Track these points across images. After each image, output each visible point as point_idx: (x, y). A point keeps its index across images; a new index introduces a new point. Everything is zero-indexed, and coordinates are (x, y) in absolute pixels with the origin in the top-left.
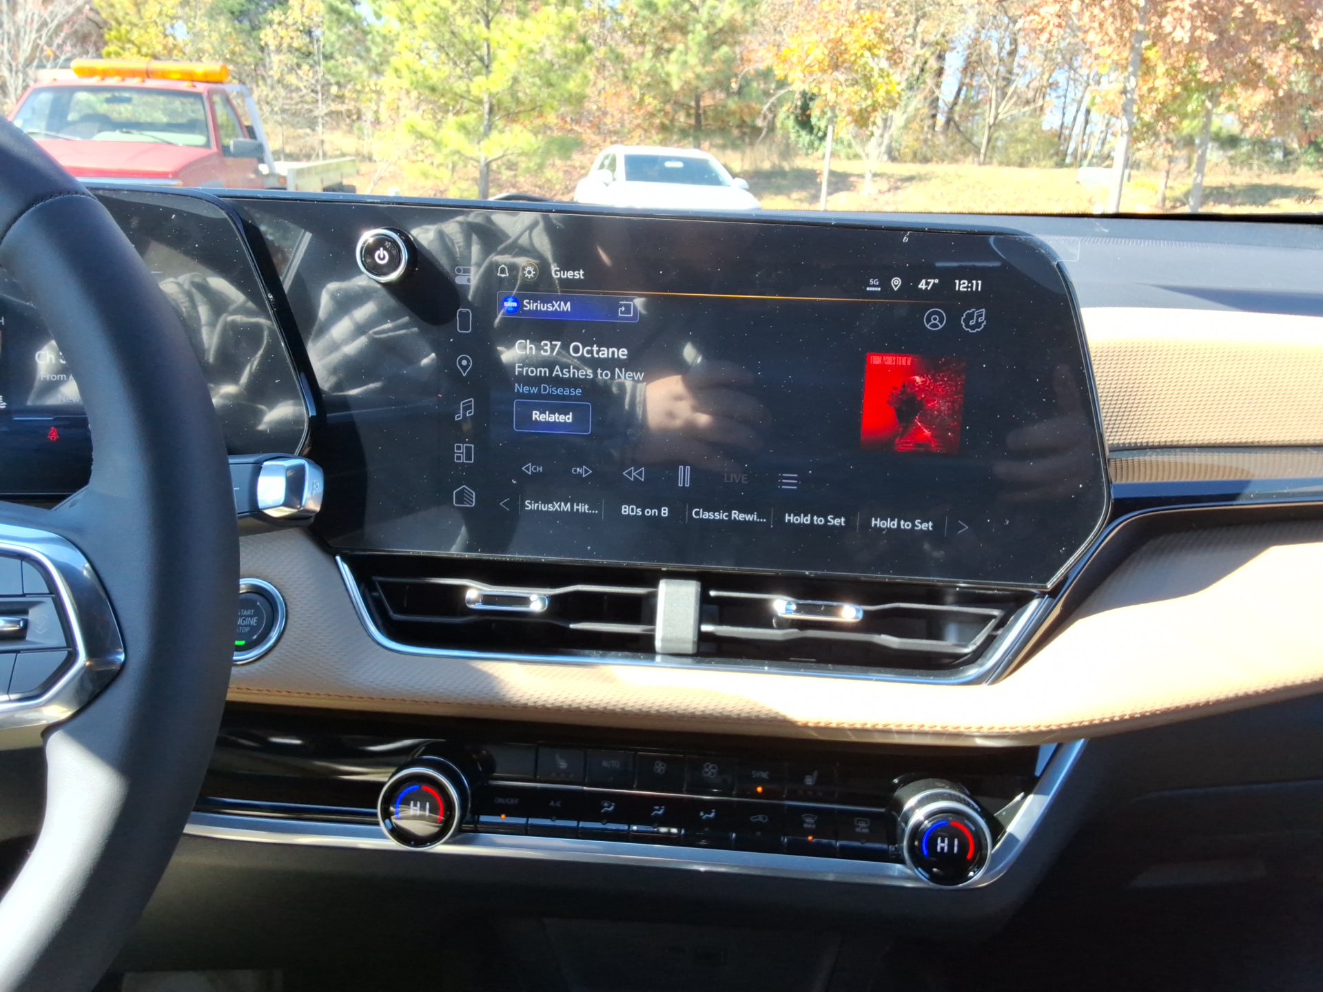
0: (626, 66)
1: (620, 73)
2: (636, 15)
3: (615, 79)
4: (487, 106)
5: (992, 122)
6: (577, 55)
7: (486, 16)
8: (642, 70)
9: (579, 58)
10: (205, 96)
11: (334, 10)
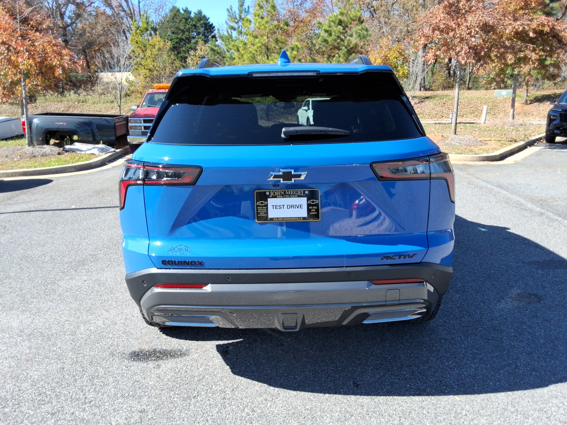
2: (320, 44)
5: (470, 71)
7: (267, 55)
11: (212, 50)
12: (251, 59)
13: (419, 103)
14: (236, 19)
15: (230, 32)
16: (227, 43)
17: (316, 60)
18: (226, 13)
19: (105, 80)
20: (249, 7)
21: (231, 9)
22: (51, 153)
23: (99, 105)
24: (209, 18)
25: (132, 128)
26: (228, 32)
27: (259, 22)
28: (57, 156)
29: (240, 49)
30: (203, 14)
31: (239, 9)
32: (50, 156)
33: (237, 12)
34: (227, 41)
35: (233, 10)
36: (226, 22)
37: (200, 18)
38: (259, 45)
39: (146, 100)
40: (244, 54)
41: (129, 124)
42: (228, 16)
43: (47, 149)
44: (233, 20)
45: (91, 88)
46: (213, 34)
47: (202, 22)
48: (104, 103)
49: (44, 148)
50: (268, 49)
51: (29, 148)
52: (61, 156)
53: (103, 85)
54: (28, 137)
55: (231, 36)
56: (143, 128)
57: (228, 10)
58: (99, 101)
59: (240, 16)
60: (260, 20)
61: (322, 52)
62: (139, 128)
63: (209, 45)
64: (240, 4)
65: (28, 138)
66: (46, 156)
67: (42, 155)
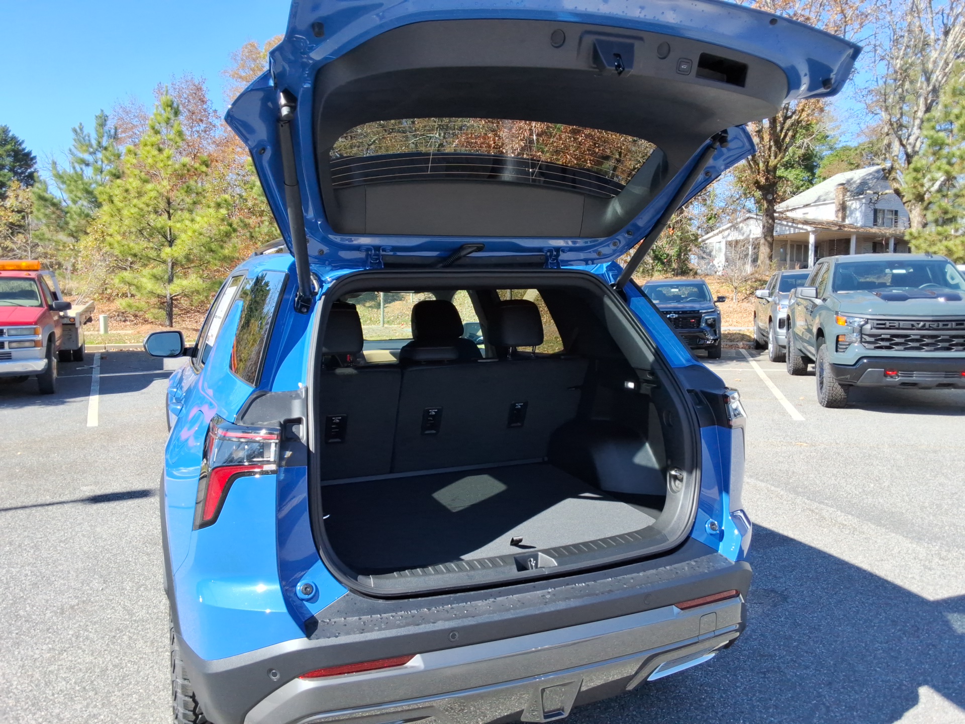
0: (251, 230)
1: (248, 234)
2: (256, 199)
3: (244, 237)
4: (170, 264)
6: (226, 233)
7: (168, 212)
8: (263, 232)
9: (228, 235)
10: (36, 279)
11: (41, 198)
12: (138, 217)
14: (91, 146)
15: (78, 169)
16: (72, 187)
17: (249, 224)
18: (72, 135)
20: (116, 129)
21: (81, 129)
24: (23, 142)
26: (74, 168)
27: (154, 156)
29: (116, 200)
30: (10, 134)
31: (97, 131)
33: (94, 135)
34: (73, 183)
35: (86, 132)
36: (70, 150)
37: (5, 140)
38: (153, 194)
40: (123, 208)
42: (75, 140)
44: (84, 148)
46: (32, 170)
47: (9, 147)
50: (169, 203)
55: (81, 177)
57: (75, 131)
59: (99, 143)
60: (156, 152)
61: (259, 211)
63: (35, 189)
64: (100, 121)
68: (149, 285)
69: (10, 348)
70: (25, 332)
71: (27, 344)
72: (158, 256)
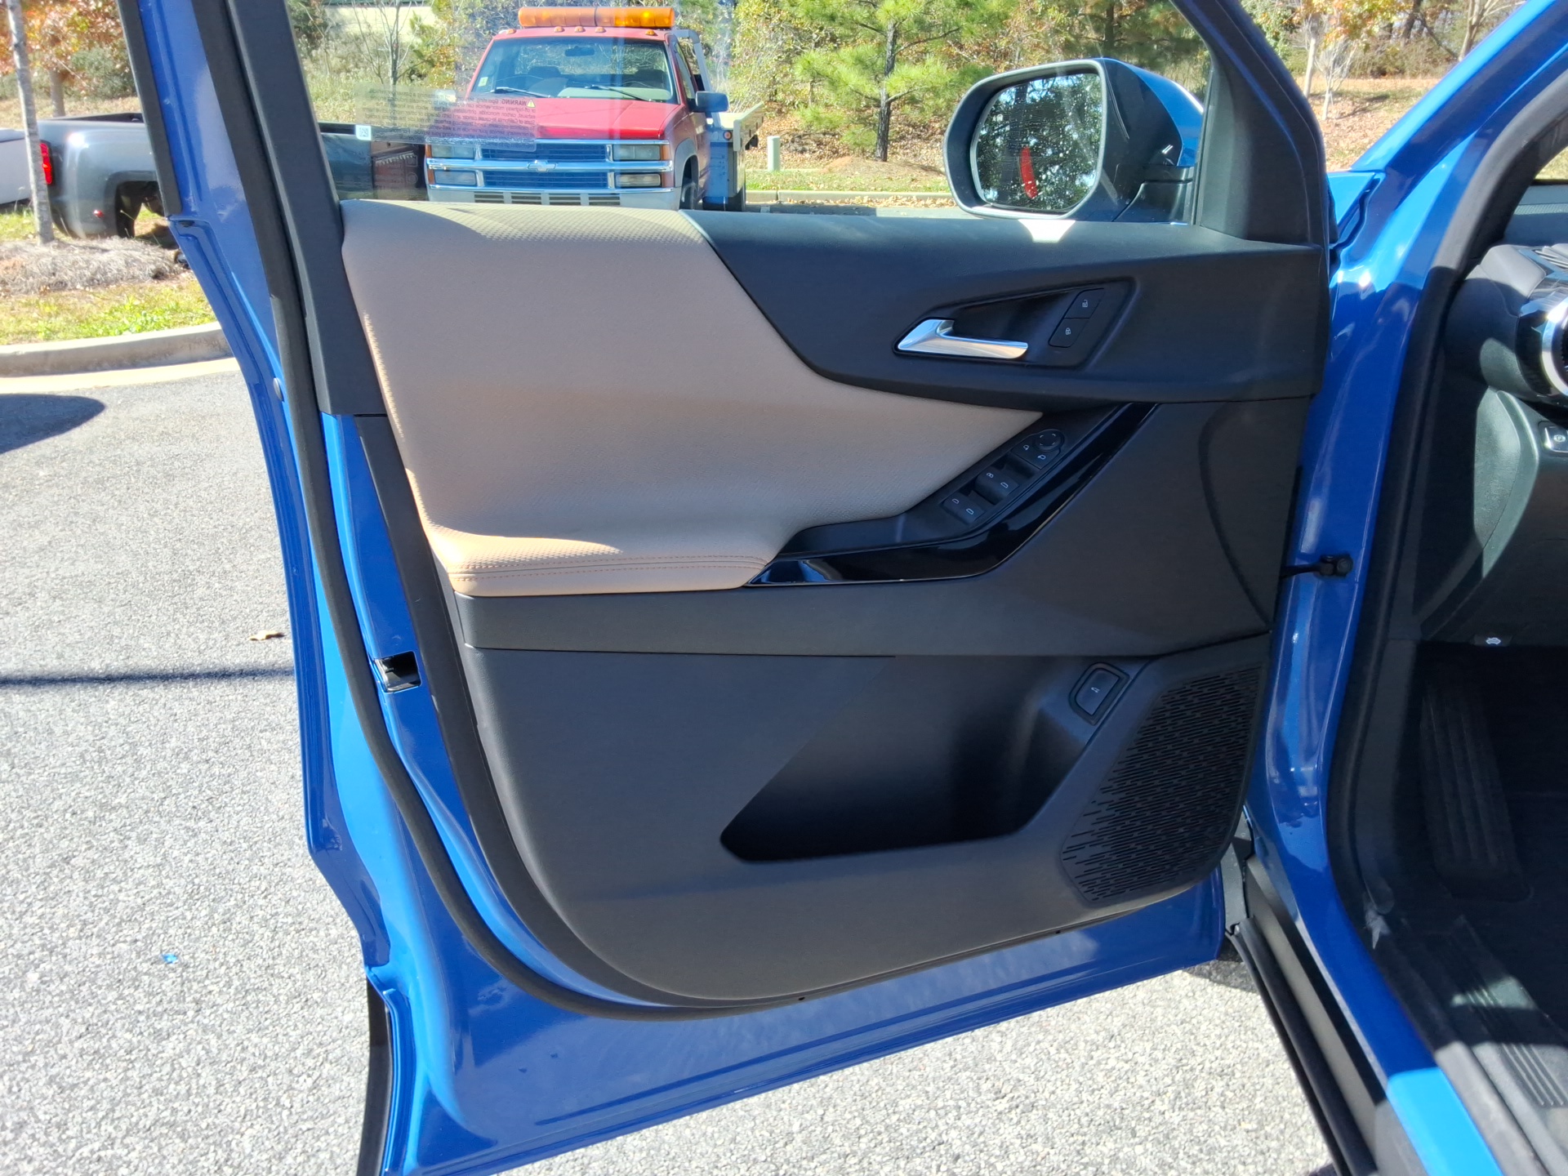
4: (890, 35)
5: (1474, 20)
10: (666, 44)
13: (1354, 114)
19: (353, 29)
22: (125, 270)
23: (330, 102)
25: (440, 176)
28: (149, 283)
32: (124, 284)
39: (490, 68)
41: (428, 160)
43: (116, 251)
45: (309, 52)
48: (347, 97)
49: (104, 251)
51: (44, 249)
52: (163, 286)
53: (345, 43)
54: (40, 204)
56: (480, 178)
58: (333, 93)
62: (463, 177)
65: (40, 211)
66: (107, 283)
67: (92, 282)
68: (853, 78)
69: (616, 187)
70: (643, 154)
71: (647, 180)
72: (872, 16)
